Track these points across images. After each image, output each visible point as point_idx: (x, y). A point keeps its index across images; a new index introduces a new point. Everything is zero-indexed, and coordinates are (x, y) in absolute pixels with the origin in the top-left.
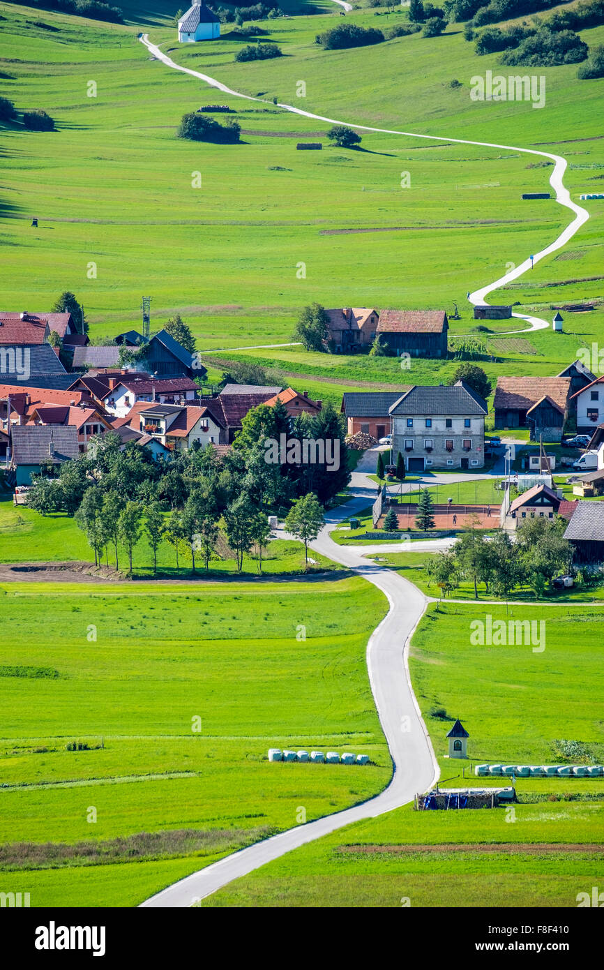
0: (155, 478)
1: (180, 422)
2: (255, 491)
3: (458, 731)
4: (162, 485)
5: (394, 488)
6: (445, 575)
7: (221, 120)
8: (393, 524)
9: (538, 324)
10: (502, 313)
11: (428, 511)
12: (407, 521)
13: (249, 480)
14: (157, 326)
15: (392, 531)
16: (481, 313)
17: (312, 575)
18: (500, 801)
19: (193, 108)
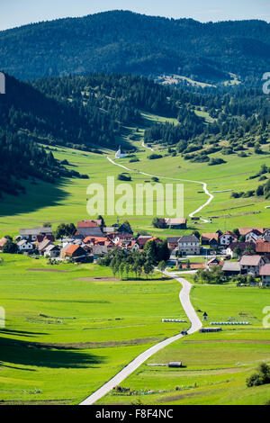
0: (126, 257)
1: (130, 244)
2: (149, 259)
3: (205, 314)
4: (128, 258)
5: (180, 259)
6: (195, 279)
7: (127, 176)
8: (181, 267)
9: (206, 221)
10: (198, 219)
11: (189, 264)
12: (184, 267)
13: (147, 257)
14: (122, 223)
15: (181, 269)
16: (193, 219)
17: (164, 279)
18: (218, 330)
19: (120, 173)
